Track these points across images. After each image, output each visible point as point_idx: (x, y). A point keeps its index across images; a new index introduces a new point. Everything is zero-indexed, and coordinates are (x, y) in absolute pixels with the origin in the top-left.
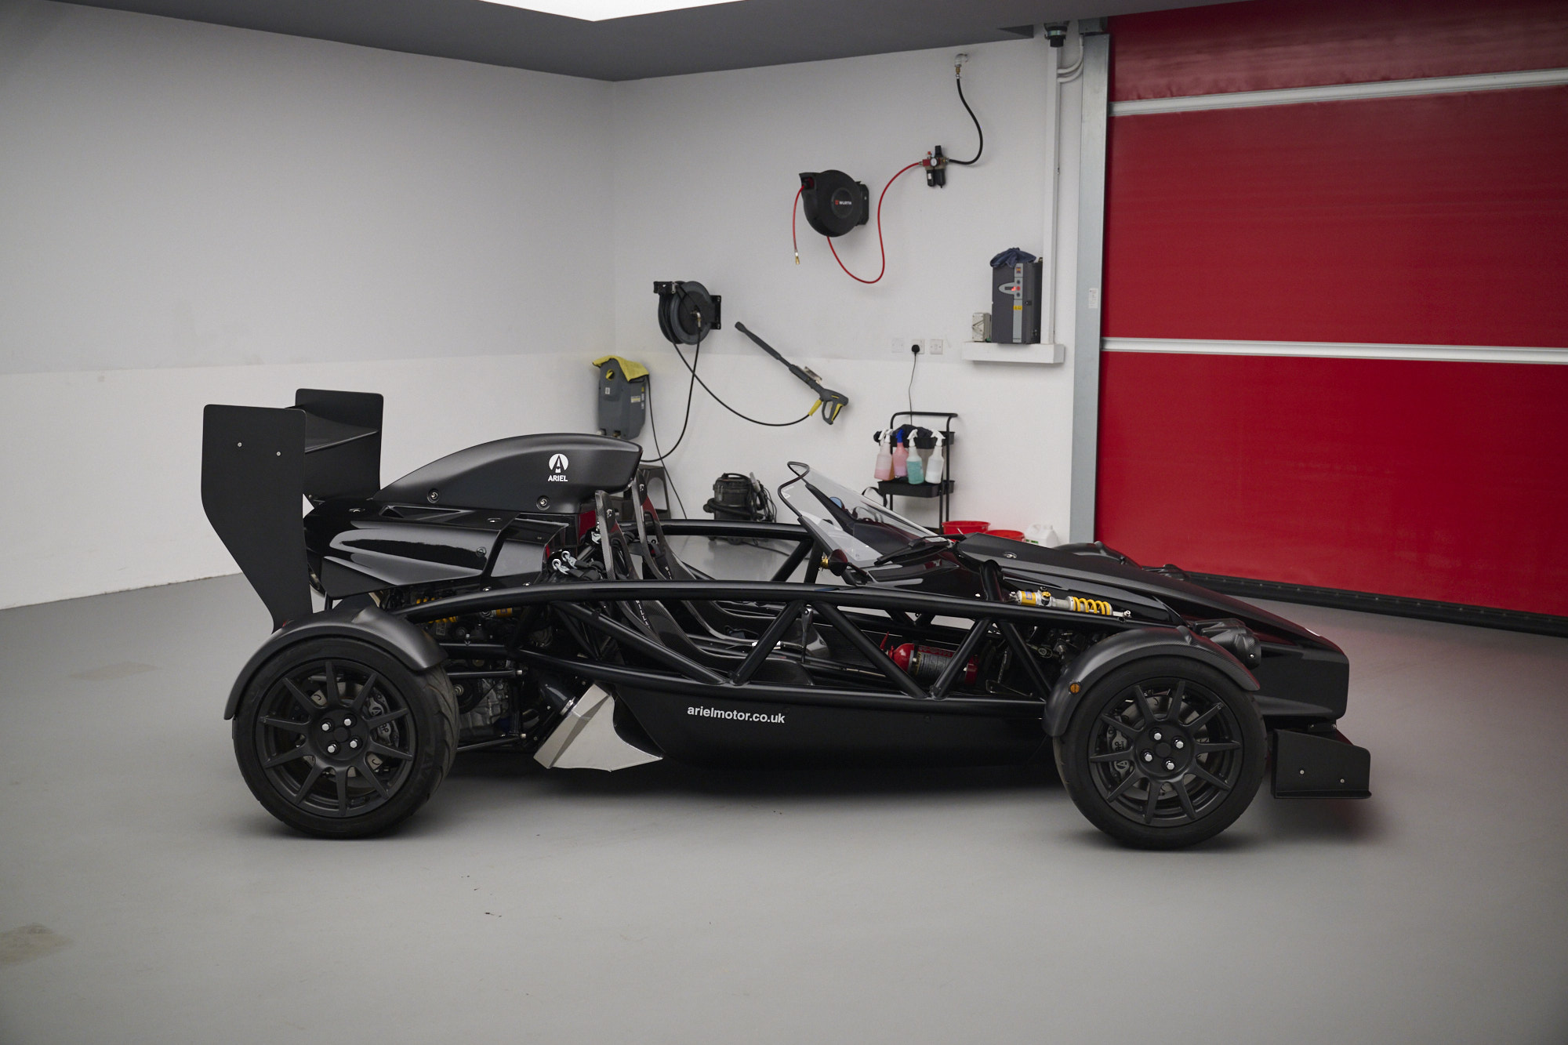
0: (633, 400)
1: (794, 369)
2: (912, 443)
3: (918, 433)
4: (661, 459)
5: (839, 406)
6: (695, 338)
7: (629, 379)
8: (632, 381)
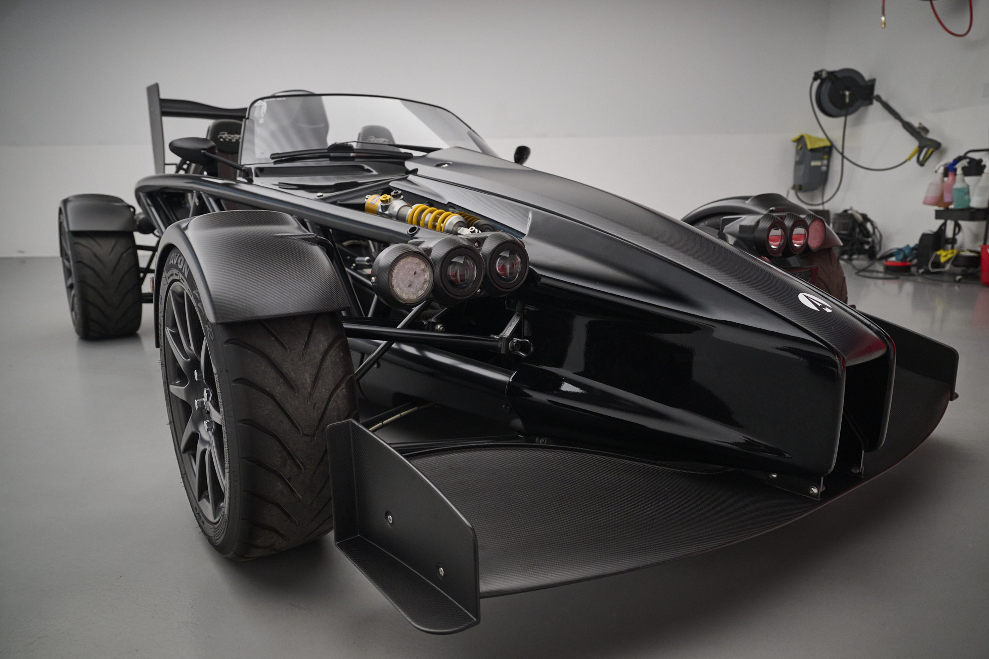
0: (813, 163)
1: (907, 126)
2: (959, 171)
3: (969, 163)
4: (823, 203)
5: (931, 150)
6: (844, 112)
7: (809, 147)
8: (812, 150)
